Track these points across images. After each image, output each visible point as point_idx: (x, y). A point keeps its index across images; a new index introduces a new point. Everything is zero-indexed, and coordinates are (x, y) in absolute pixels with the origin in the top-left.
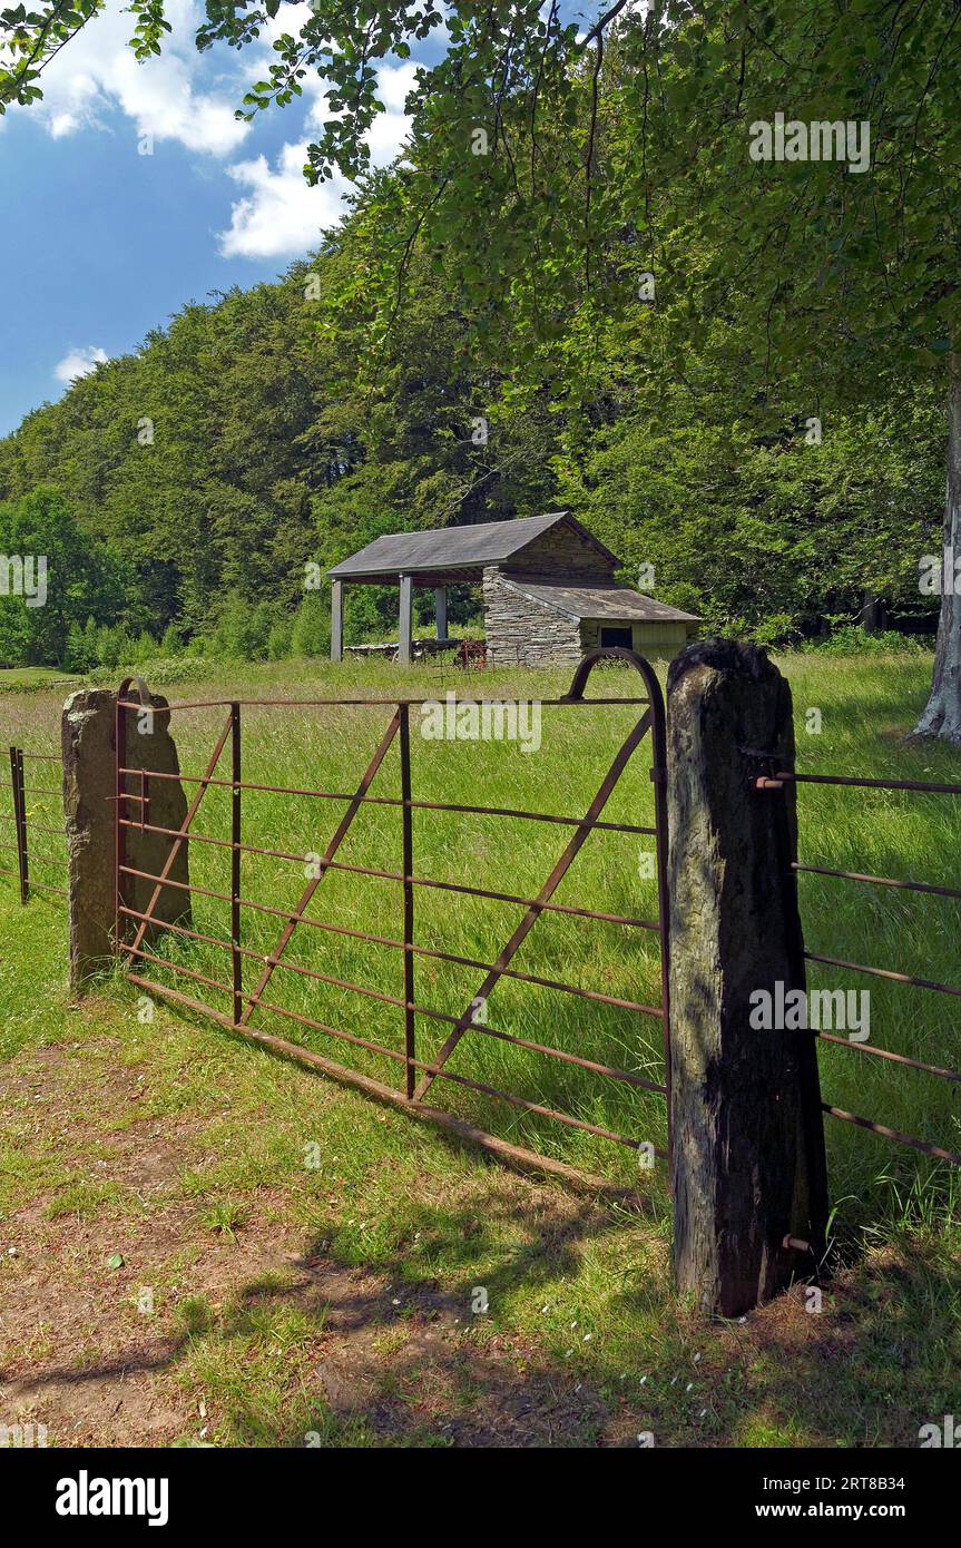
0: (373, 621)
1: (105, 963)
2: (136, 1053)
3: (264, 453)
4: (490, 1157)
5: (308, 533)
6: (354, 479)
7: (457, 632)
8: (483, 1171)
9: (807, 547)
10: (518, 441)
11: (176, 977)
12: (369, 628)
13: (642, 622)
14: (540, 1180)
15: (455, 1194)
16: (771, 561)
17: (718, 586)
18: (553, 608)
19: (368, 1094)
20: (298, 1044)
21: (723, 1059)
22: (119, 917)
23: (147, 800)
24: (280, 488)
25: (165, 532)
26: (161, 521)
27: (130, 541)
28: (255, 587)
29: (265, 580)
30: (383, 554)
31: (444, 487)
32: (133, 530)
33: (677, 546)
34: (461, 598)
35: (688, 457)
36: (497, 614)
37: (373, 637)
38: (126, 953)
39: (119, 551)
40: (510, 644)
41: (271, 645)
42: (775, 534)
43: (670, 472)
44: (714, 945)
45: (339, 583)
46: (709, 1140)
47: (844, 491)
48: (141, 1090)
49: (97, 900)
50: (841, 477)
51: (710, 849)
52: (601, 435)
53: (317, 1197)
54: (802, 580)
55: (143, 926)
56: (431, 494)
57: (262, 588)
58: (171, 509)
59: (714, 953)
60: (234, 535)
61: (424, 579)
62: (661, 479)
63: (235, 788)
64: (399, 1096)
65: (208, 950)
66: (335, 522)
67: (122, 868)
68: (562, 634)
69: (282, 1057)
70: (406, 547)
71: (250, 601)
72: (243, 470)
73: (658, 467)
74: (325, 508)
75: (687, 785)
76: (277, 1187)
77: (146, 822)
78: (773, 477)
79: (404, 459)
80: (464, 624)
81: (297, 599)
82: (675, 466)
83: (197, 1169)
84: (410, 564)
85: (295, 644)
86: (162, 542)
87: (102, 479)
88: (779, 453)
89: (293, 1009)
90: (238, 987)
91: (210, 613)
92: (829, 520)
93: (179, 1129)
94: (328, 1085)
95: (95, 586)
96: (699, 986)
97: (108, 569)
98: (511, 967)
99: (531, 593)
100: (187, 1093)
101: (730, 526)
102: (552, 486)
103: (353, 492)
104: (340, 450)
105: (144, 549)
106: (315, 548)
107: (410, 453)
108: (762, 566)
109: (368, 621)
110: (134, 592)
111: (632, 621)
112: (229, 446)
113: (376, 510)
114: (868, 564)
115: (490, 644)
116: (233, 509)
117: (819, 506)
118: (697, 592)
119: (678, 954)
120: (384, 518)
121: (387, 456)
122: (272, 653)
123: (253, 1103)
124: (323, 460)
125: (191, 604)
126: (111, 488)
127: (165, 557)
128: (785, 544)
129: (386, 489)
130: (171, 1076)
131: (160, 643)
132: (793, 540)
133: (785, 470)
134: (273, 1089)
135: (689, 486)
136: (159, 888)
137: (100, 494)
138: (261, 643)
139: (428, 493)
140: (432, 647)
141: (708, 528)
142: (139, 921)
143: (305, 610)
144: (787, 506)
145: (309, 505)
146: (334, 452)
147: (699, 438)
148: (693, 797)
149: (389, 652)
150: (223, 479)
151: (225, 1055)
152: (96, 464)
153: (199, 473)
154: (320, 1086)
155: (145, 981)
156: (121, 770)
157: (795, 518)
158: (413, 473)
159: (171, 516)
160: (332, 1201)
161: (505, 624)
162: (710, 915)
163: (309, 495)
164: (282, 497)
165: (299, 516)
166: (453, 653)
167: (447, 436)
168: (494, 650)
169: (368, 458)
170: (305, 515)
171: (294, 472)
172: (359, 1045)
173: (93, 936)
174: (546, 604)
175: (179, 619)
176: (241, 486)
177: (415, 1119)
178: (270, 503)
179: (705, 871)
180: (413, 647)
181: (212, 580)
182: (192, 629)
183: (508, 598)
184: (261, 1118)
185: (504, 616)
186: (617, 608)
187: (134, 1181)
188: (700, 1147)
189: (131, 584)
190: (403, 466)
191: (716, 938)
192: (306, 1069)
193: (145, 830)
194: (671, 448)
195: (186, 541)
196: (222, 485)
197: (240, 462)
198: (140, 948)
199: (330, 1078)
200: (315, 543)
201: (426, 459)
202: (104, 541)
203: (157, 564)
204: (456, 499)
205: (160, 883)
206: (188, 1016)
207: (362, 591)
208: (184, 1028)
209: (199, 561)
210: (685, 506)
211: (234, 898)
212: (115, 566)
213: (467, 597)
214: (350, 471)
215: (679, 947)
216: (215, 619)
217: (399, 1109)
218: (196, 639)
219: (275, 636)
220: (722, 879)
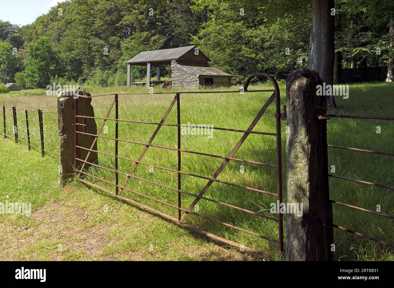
0: (138, 76)
1: (71, 175)
2: (83, 204)
3: (107, 29)
4: (209, 240)
5: (119, 51)
6: (133, 37)
7: (162, 79)
8: (207, 245)
9: (261, 56)
10: (180, 26)
11: (94, 180)
12: (137, 78)
13: (216, 76)
14: (228, 248)
15: (199, 253)
16: (250, 60)
17: (236, 67)
18: (191, 72)
19: (163, 218)
20: (137, 201)
21: (309, 213)
22: (76, 161)
23: (85, 125)
24: (111, 39)
25: (78, 51)
26: (77, 48)
27: (68, 53)
28: (104, 67)
29: (107, 64)
30: (142, 57)
31: (158, 39)
32: (69, 50)
33: (225, 56)
34: (163, 70)
35: (228, 31)
36: (175, 74)
37: (139, 80)
38: (78, 173)
39: (65, 56)
40: (179, 82)
41: (109, 82)
42: (252, 52)
43: (223, 35)
44: (307, 174)
45: (129, 65)
46: (303, 240)
47: (272, 40)
48: (86, 217)
49: (69, 156)
50: (271, 37)
51: (306, 140)
52: (204, 25)
53: (152, 255)
54: (259, 65)
55: (84, 164)
56: (155, 41)
57: (106, 67)
58: (80, 44)
59: (307, 176)
60: (98, 52)
61: (154, 64)
62: (220, 37)
63: (116, 121)
64: (175, 219)
65: (105, 171)
66: (127, 49)
67: (77, 146)
68: (194, 79)
69: (133, 206)
70: (149, 55)
71: (103, 70)
72: (101, 33)
73: (220, 34)
74: (124, 44)
75: (297, 118)
76: (137, 251)
77: (85, 132)
78: (252, 37)
79: (147, 31)
80: (164, 77)
81: (116, 70)
82: (224, 33)
83: (109, 245)
84: (150, 60)
85: (116, 82)
86: (77, 53)
87: (60, 36)
88: (254, 30)
89: (135, 190)
90: (117, 183)
91: (91, 74)
92: (266, 49)
93: (101, 230)
94: (149, 215)
95: (58, 66)
96: (300, 188)
97: (62, 61)
98: (217, 179)
99: (185, 68)
100: (102, 218)
101: (240, 50)
102: (189, 39)
103: (132, 40)
104: (129, 28)
105: (72, 56)
106: (121, 56)
107: (149, 29)
108: (248, 61)
109: (136, 76)
110: (69, 68)
111: (214, 76)
112: (97, 27)
113: (139, 45)
114: (278, 61)
115: (173, 82)
116: (98, 45)
117: (264, 45)
118: (230, 68)
119: (292, 177)
120: (141, 47)
121: (142, 30)
122: (109, 85)
123: (125, 221)
124: (124, 31)
125: (86, 71)
126: (62, 38)
127: (78, 58)
128: (255, 55)
129: (142, 39)
130: (96, 212)
131: (77, 82)
132: (257, 54)
133: (256, 34)
134: (131, 216)
135: (228, 39)
136: (89, 152)
137: (59, 40)
138: (106, 82)
139: (154, 40)
140: (156, 83)
141: (233, 51)
142: (82, 163)
143: (118, 73)
144: (256, 45)
145: (120, 44)
146: (127, 29)
147: (231, 26)
148: (300, 123)
149: (144, 84)
150: (95, 36)
151: (112, 205)
152: (58, 32)
153: (88, 34)
154: (147, 215)
155: (85, 181)
156: (76, 116)
157: (258, 48)
158: (150, 35)
159: (80, 46)
160: (157, 256)
161: (177, 76)
162: (305, 163)
163: (120, 41)
164: (112, 41)
165: (117, 47)
166: (163, 85)
167: (160, 25)
168: (174, 84)
169: (136, 31)
170: (119, 46)
171: (116, 35)
172: (159, 202)
173: (67, 167)
174: (189, 71)
175: (82, 75)
176: (100, 38)
177: (180, 227)
178: (109, 43)
179: (303, 149)
180: (151, 83)
181: (91, 64)
182: (86, 78)
183: (178, 69)
184: (128, 226)
185: (177, 74)
186: (209, 72)
187: (88, 249)
188: (299, 243)
189: (68, 66)
190: (147, 33)
191: (308, 171)
192: (140, 209)
193: (84, 134)
194: (223, 29)
195: (84, 53)
196: (95, 38)
197: (100, 31)
198: (83, 171)
199: (150, 213)
200: (121, 54)
201: (153, 31)
202: (60, 53)
203: (76, 60)
204: (162, 42)
205: (90, 151)
206: (99, 192)
207: (135, 68)
208: (98, 196)
209: (88, 59)
210: (227, 45)
211: (116, 156)
212: (63, 60)
213: (165, 69)
214: (131, 34)
215: (292, 174)
216: (93, 75)
217: (175, 223)
218: (87, 81)
219: (110, 80)
220: (310, 151)
